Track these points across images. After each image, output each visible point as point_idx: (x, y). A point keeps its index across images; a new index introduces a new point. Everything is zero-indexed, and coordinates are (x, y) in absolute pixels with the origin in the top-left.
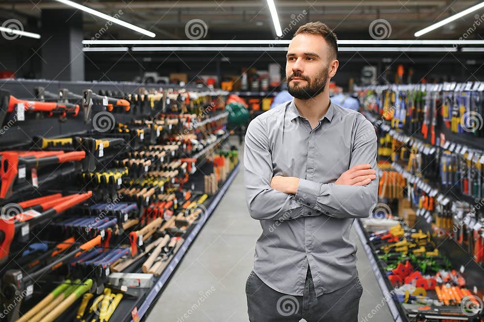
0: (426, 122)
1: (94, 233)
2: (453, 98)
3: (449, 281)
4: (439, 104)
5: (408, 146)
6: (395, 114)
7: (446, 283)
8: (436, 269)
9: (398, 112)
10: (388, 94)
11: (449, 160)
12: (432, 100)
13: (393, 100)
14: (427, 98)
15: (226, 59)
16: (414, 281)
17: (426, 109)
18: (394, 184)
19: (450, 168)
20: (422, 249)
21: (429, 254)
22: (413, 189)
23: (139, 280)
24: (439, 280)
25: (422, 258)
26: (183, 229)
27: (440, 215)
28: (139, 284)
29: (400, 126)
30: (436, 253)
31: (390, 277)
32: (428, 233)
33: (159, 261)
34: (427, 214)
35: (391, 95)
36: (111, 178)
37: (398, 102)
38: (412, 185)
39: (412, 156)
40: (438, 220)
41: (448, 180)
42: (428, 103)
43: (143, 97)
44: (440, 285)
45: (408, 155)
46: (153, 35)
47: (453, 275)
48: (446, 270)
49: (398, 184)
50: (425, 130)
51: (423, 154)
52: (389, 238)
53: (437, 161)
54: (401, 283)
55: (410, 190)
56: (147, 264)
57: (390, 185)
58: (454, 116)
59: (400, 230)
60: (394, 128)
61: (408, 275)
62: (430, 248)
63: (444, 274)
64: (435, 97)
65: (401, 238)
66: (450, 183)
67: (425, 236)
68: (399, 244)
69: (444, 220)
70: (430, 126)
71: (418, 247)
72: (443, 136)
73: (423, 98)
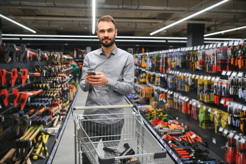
0: (161, 66)
1: (42, 107)
2: (172, 55)
3: (173, 123)
4: (166, 59)
5: (154, 76)
6: (147, 65)
7: (172, 123)
8: (167, 120)
9: (148, 64)
10: (143, 57)
11: (171, 79)
12: (163, 58)
13: (146, 59)
14: (161, 56)
15: (66, 44)
16: (161, 123)
17: (161, 61)
18: (148, 92)
19: (172, 81)
20: (162, 114)
21: (164, 116)
22: (156, 92)
23: (54, 130)
24: (169, 123)
25: (162, 117)
26: (64, 113)
27: (169, 99)
28: (54, 131)
29: (150, 69)
30: (166, 115)
31: (152, 123)
32: (163, 109)
33: (59, 124)
34: (164, 99)
35: (145, 57)
36: (46, 86)
37: (148, 59)
38: (156, 90)
39: (156, 79)
40: (168, 100)
41: (171, 86)
42: (161, 58)
43: (52, 55)
44: (170, 124)
45: (154, 80)
46: (35, 32)
47: (174, 121)
48: (171, 120)
49: (150, 92)
50: (161, 69)
51: (161, 77)
52: (149, 111)
53: (166, 80)
54: (156, 125)
55: (156, 93)
56: (55, 124)
57: (147, 92)
58: (173, 62)
59: (152, 108)
60: (147, 70)
61: (159, 122)
62: (164, 114)
63: (171, 121)
64: (165, 56)
65: (153, 111)
66: (172, 87)
67: (162, 110)
68: (152, 113)
69: (170, 100)
70: (162, 67)
71: (160, 114)
72: (169, 69)
73: (160, 57)
